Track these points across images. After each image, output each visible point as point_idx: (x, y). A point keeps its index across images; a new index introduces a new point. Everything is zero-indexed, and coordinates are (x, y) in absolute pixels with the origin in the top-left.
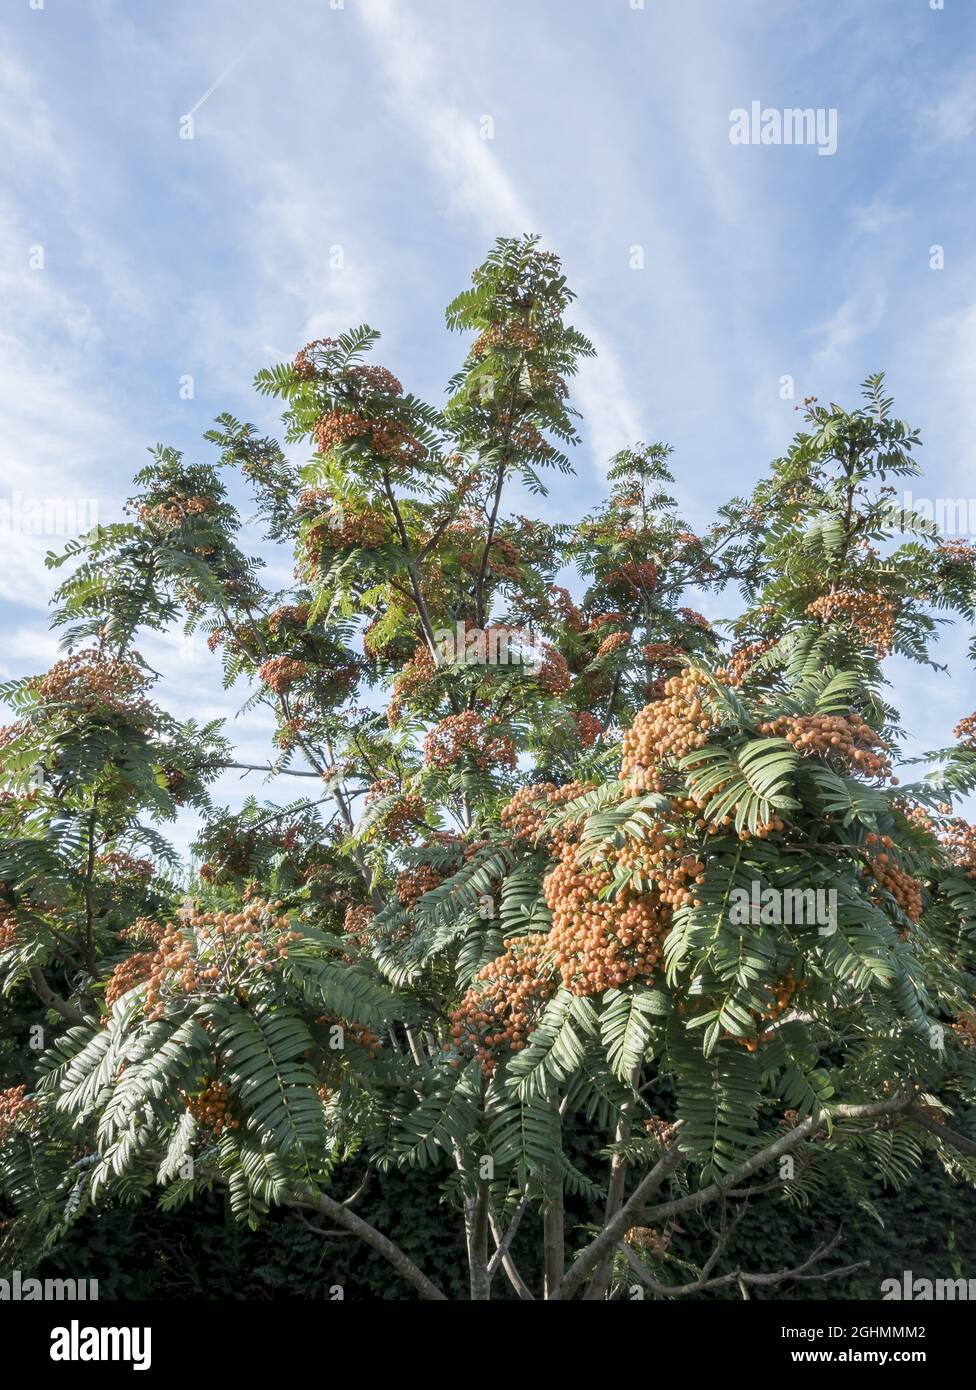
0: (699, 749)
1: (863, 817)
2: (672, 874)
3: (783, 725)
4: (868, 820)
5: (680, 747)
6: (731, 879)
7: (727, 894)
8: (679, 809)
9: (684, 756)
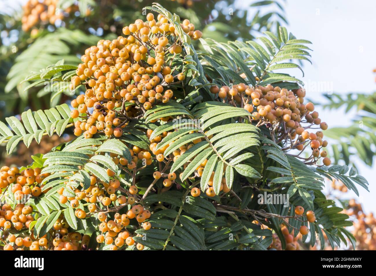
0: (164, 104)
1: (302, 192)
2: (119, 218)
3: (242, 93)
4: (307, 195)
5: (147, 99)
6: (172, 229)
7: (167, 242)
8: (136, 158)
9: (150, 109)
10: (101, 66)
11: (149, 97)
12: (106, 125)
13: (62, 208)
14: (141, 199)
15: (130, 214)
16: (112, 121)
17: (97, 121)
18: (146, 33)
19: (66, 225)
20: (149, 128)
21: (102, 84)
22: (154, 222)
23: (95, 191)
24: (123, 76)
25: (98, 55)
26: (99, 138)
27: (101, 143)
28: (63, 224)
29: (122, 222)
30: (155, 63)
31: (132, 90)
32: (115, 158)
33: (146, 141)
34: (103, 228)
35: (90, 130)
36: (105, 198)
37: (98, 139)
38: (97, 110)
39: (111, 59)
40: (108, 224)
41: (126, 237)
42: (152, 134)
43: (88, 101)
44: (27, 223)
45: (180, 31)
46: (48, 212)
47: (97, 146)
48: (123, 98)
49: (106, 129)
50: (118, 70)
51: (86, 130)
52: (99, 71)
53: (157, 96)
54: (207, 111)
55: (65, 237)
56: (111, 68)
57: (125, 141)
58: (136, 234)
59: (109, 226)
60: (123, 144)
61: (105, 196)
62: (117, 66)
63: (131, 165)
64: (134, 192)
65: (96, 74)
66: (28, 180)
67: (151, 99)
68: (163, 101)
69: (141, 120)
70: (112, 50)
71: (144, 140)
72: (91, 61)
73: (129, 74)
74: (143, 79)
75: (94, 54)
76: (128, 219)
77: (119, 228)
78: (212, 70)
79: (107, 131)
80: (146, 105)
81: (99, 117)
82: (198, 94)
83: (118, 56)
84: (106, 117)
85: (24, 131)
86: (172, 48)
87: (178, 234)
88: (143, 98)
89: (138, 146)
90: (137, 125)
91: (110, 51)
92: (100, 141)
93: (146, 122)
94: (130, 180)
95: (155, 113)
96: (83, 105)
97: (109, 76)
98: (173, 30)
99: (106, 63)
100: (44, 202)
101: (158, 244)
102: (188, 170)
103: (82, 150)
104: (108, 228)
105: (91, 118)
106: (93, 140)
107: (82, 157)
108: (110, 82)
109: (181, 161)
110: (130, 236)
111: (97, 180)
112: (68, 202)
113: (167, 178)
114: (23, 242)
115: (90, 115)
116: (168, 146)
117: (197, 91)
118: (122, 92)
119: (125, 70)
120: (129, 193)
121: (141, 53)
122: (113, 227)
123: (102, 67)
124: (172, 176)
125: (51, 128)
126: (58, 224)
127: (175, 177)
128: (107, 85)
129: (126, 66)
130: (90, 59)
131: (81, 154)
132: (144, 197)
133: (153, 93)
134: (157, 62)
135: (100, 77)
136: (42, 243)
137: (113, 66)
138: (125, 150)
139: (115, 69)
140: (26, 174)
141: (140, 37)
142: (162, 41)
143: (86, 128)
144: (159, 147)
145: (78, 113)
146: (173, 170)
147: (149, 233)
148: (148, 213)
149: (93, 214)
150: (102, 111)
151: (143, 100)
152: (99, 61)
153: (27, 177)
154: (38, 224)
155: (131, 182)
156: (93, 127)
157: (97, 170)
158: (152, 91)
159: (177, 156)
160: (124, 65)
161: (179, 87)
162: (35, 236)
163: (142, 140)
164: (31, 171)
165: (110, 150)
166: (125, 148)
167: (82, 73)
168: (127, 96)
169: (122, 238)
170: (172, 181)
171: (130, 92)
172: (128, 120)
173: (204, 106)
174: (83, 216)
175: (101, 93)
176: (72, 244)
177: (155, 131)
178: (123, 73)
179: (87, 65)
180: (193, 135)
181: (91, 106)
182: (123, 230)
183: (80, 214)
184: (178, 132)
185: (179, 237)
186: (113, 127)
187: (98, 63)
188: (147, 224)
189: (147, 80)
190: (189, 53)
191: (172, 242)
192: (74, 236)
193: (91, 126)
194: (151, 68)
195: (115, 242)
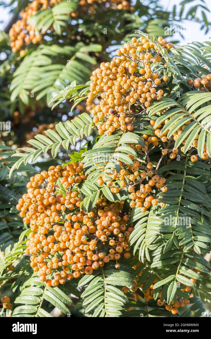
0: (159, 101)
6: (183, 188)
7: (180, 198)
8: (146, 143)
9: (149, 106)
10: (107, 82)
11: (147, 98)
12: (121, 123)
13: (99, 188)
14: (155, 170)
15: (151, 183)
16: (125, 120)
17: (113, 122)
18: (135, 52)
19: (104, 200)
20: (151, 119)
21: (111, 95)
22: (169, 185)
23: (123, 172)
24: (125, 87)
25: (103, 75)
26: (117, 133)
27: (120, 137)
28: (102, 199)
29: (147, 190)
30: (145, 73)
31: (134, 95)
32: (132, 145)
33: (151, 129)
34: (133, 196)
35: (110, 130)
36: (131, 176)
37: (117, 135)
38: (112, 115)
39: (113, 76)
40: (137, 194)
41: (151, 200)
42: (155, 123)
43: (104, 109)
44: (77, 204)
45: (158, 46)
46: (90, 193)
47: (118, 140)
48: (128, 102)
49: (121, 127)
50: (120, 83)
51: (107, 130)
52: (107, 86)
53: (153, 96)
54: (189, 100)
55: (106, 208)
56: (115, 82)
57: (137, 132)
58: (158, 197)
59: (137, 195)
60: (136, 135)
61: (130, 174)
62: (119, 80)
63: (144, 149)
64: (151, 167)
65: (105, 88)
66: (70, 173)
67: (149, 99)
68: (158, 99)
69: (143, 115)
70: (112, 69)
71: (150, 129)
72: (99, 80)
73: (129, 84)
74: (139, 85)
75: (100, 74)
76: (150, 187)
77: (146, 194)
78: (182, 66)
79: (122, 127)
80: (147, 104)
81: (115, 119)
82: (180, 88)
83: (117, 73)
84: (120, 118)
85: (60, 138)
86: (155, 59)
87: (187, 190)
88: (143, 99)
89: (146, 134)
90: (142, 119)
91: (111, 70)
92: (118, 135)
93: (149, 116)
94: (144, 158)
95: (154, 109)
96: (101, 113)
97: (115, 88)
98: (153, 47)
99: (110, 79)
100: (85, 186)
101: (175, 200)
102: (187, 145)
103: (108, 145)
104: (137, 196)
105: (109, 120)
106: (113, 136)
107: (109, 150)
108: (117, 93)
109: (181, 139)
110: (154, 199)
111: (122, 164)
112: (104, 184)
113: (172, 152)
114: (77, 218)
115: (107, 119)
116: (169, 130)
117: (178, 86)
118: (127, 98)
119: (126, 82)
120: (148, 169)
121: (133, 67)
122: (141, 195)
123: (109, 83)
124: (175, 151)
125: (81, 133)
126: (99, 200)
127: (177, 151)
128: (115, 95)
129: (125, 78)
130: (98, 79)
131: (108, 148)
132: (157, 169)
133: (149, 94)
134: (147, 72)
135: (109, 90)
136: (90, 216)
137: (116, 81)
138: (139, 139)
139: (118, 82)
140: (68, 168)
141: (130, 56)
142: (147, 56)
143: (107, 129)
144: (162, 132)
145: (98, 118)
146: (176, 147)
147: (167, 194)
148: (163, 180)
149: (123, 188)
150: (116, 114)
151: (143, 101)
152: (105, 79)
153: (69, 171)
154: (86, 203)
155: (145, 159)
156: (111, 127)
157: (122, 158)
158: (148, 93)
159: (176, 136)
160: (124, 78)
161: (164, 85)
162: (86, 212)
163: (148, 129)
164: (71, 166)
165: (128, 141)
166: (139, 138)
167: (94, 89)
168: (131, 100)
169: (149, 202)
170: (176, 154)
171: (133, 97)
172: (134, 117)
173: (186, 96)
174: (117, 191)
175: (112, 101)
176: (112, 212)
177: (157, 121)
178: (125, 84)
179: (97, 83)
180: (185, 119)
181: (107, 112)
182: (148, 196)
183: (115, 190)
184: (173, 118)
185: (188, 192)
186: (126, 124)
187: (104, 80)
188: (165, 188)
189: (143, 86)
190: (168, 60)
191: (184, 196)
192: (112, 206)
193: (110, 126)
194: (143, 76)
195: (144, 204)
